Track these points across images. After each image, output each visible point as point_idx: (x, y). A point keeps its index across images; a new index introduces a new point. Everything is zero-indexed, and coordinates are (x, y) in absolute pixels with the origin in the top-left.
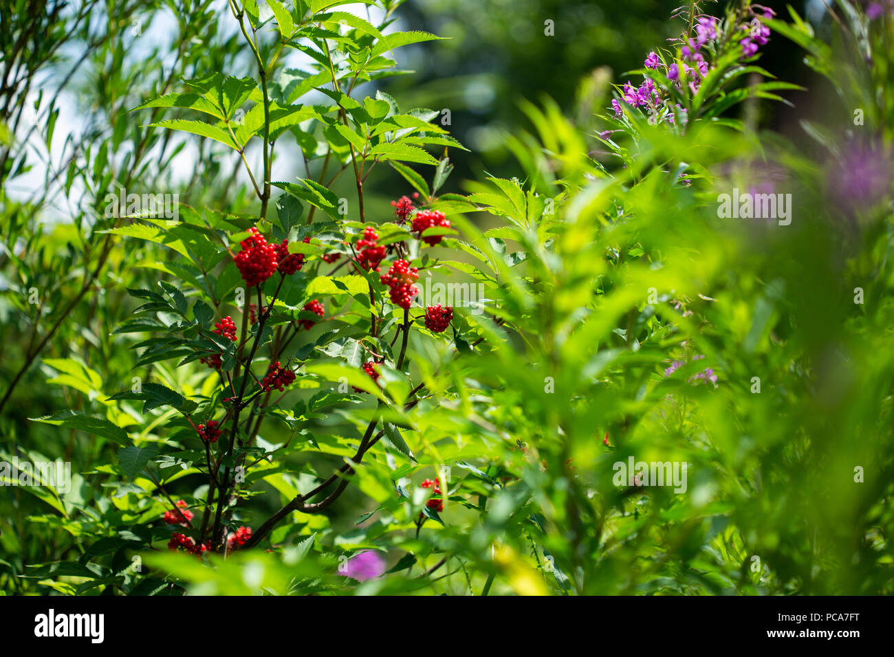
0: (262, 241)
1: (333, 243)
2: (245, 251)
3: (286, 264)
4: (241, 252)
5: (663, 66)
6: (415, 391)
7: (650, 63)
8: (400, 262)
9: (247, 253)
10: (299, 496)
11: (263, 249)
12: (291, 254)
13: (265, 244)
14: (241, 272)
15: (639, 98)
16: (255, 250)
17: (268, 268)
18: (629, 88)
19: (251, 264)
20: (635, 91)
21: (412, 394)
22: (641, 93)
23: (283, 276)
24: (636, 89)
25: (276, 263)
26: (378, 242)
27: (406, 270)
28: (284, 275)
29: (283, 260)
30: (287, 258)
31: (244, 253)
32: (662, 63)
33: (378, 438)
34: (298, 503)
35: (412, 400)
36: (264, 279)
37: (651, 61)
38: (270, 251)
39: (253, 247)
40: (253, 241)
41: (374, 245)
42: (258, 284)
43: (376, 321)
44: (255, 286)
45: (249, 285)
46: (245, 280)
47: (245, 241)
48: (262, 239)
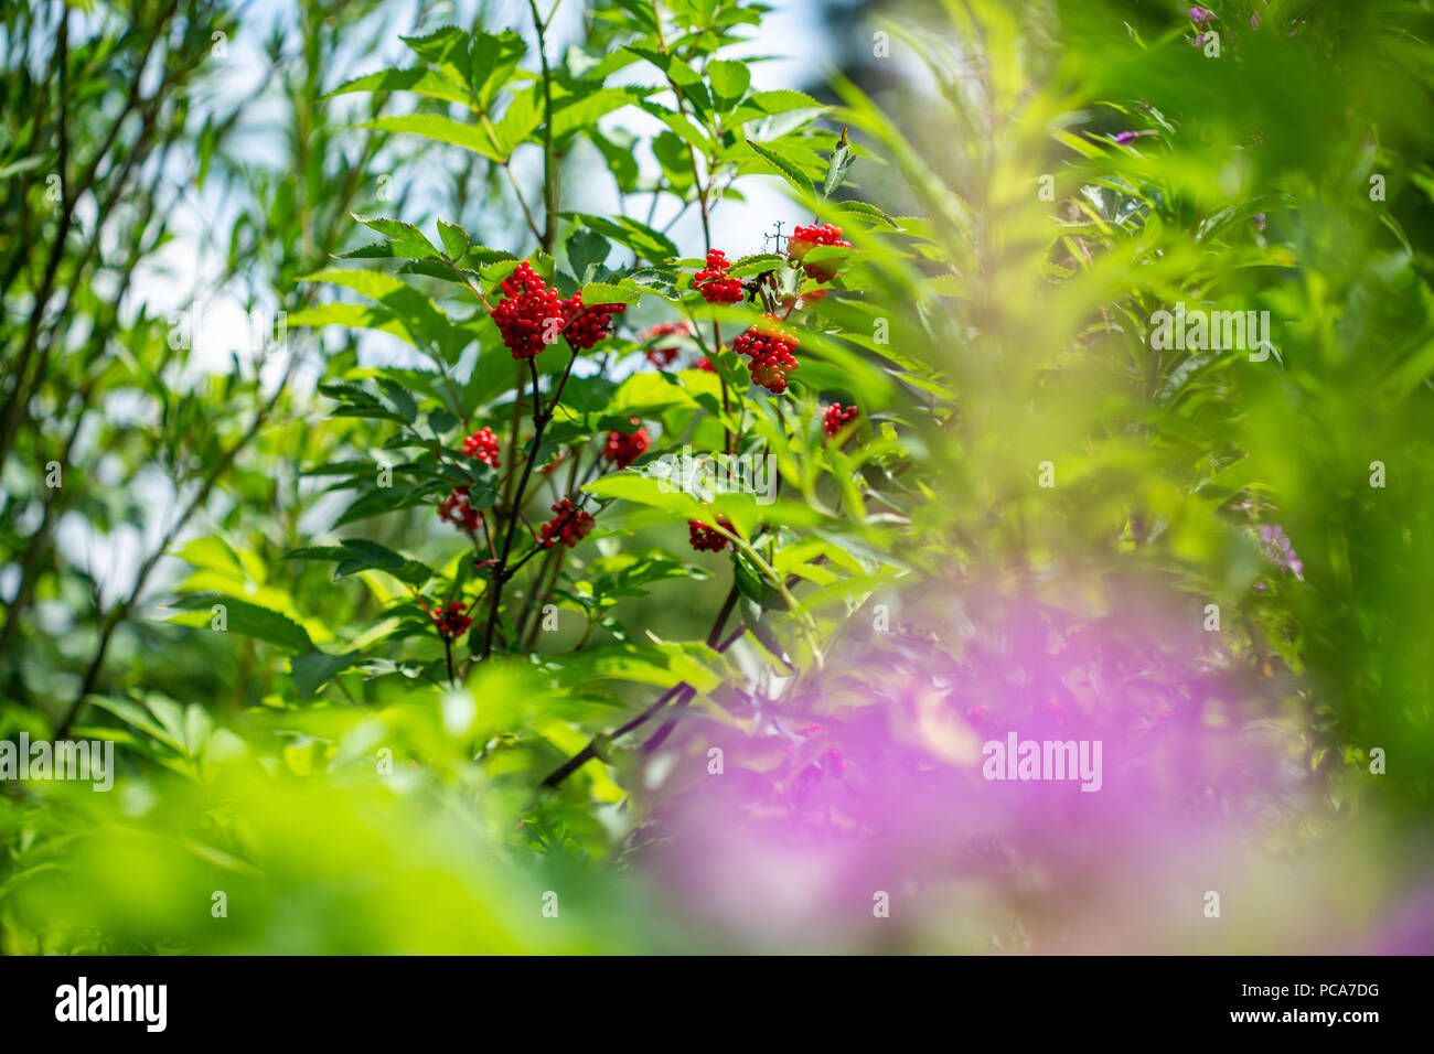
0: (538, 283)
1: (656, 286)
2: (509, 300)
3: (580, 328)
4: (502, 302)
9: (512, 302)
11: (540, 295)
12: (586, 307)
13: (542, 287)
14: (503, 334)
16: (526, 296)
19: (520, 321)
23: (575, 351)
26: (728, 272)
28: (577, 349)
30: (579, 311)
31: (507, 303)
33: (732, 638)
38: (550, 299)
39: (521, 293)
40: (524, 281)
41: (722, 276)
42: (532, 357)
43: (733, 441)
44: (527, 360)
45: (515, 357)
46: (510, 348)
47: (509, 281)
48: (537, 278)
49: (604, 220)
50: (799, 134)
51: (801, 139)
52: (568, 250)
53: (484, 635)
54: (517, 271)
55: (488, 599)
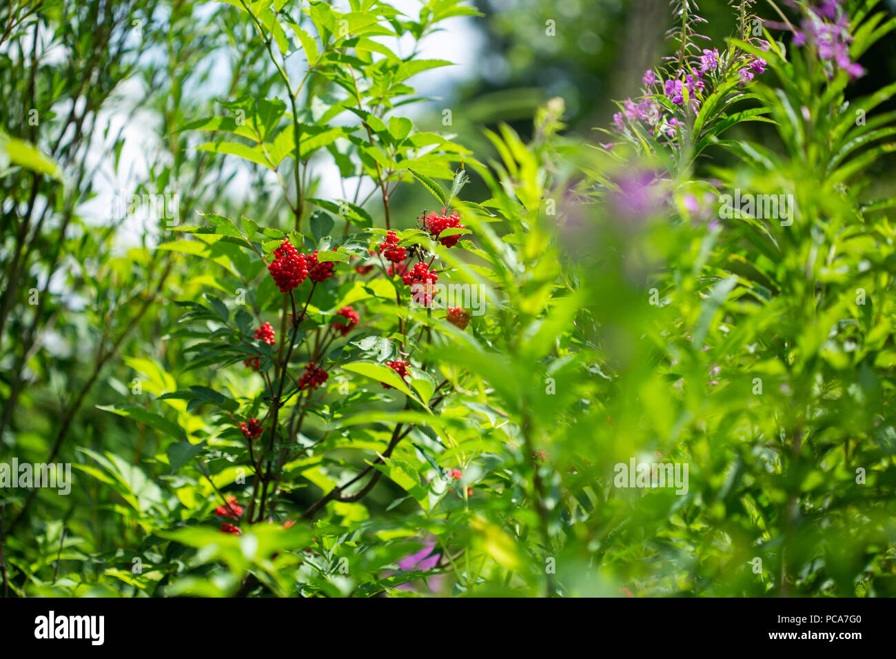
0: (293, 251)
1: (358, 251)
2: (278, 260)
3: (317, 272)
4: (274, 261)
5: (660, 83)
6: (440, 387)
7: (648, 80)
8: (420, 264)
9: (280, 262)
10: (336, 488)
11: (295, 258)
12: (320, 262)
13: (296, 253)
14: (275, 279)
15: (638, 113)
16: (287, 258)
17: (299, 275)
18: (629, 104)
19: (284, 272)
20: (635, 106)
21: (437, 389)
22: (640, 109)
23: (315, 284)
24: (636, 105)
25: (307, 271)
26: (399, 244)
27: (426, 272)
28: (316, 282)
29: (314, 269)
30: (317, 266)
31: (277, 262)
32: (658, 79)
33: (407, 432)
34: (336, 494)
35: (437, 396)
36: (295, 285)
37: (649, 78)
38: (300, 260)
39: (285, 256)
40: (286, 250)
41: (395, 246)
42: (291, 291)
43: (403, 324)
44: (288, 292)
45: (282, 291)
46: (278, 287)
47: (278, 250)
48: (293, 249)
49: (331, 203)
50: (437, 152)
51: (438, 155)
52: (311, 224)
53: (269, 435)
54: (282, 245)
55: (271, 416)
